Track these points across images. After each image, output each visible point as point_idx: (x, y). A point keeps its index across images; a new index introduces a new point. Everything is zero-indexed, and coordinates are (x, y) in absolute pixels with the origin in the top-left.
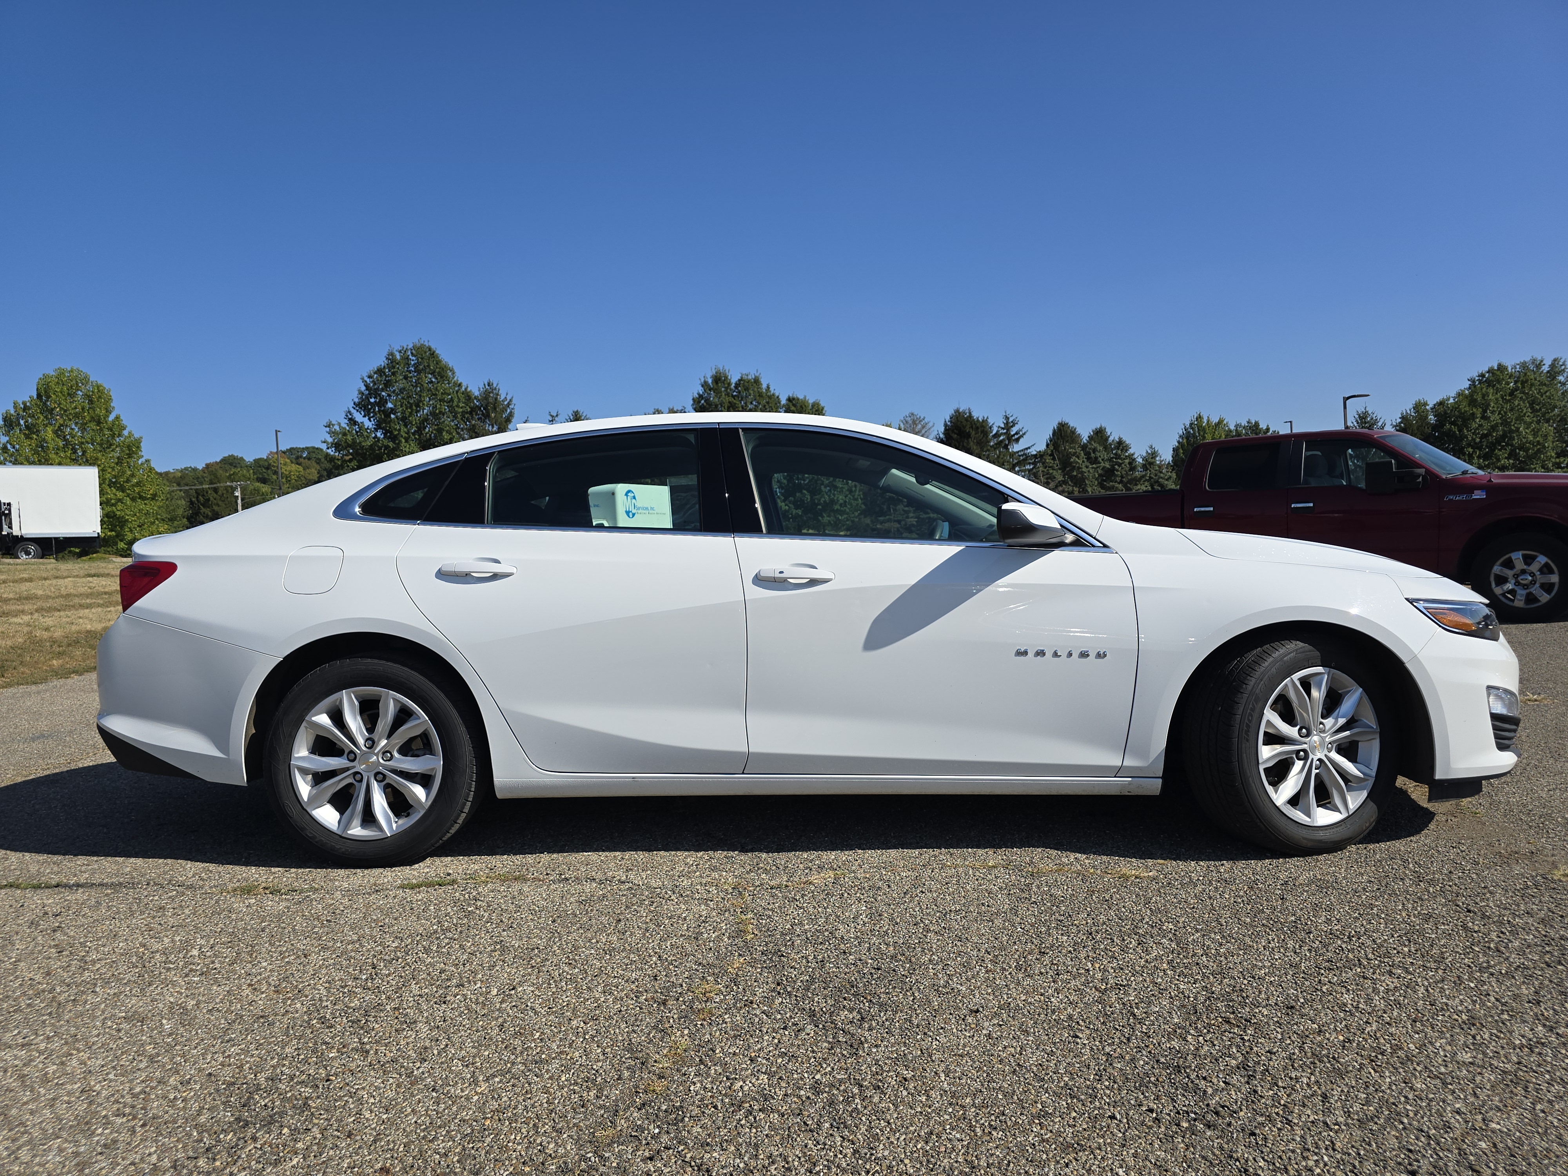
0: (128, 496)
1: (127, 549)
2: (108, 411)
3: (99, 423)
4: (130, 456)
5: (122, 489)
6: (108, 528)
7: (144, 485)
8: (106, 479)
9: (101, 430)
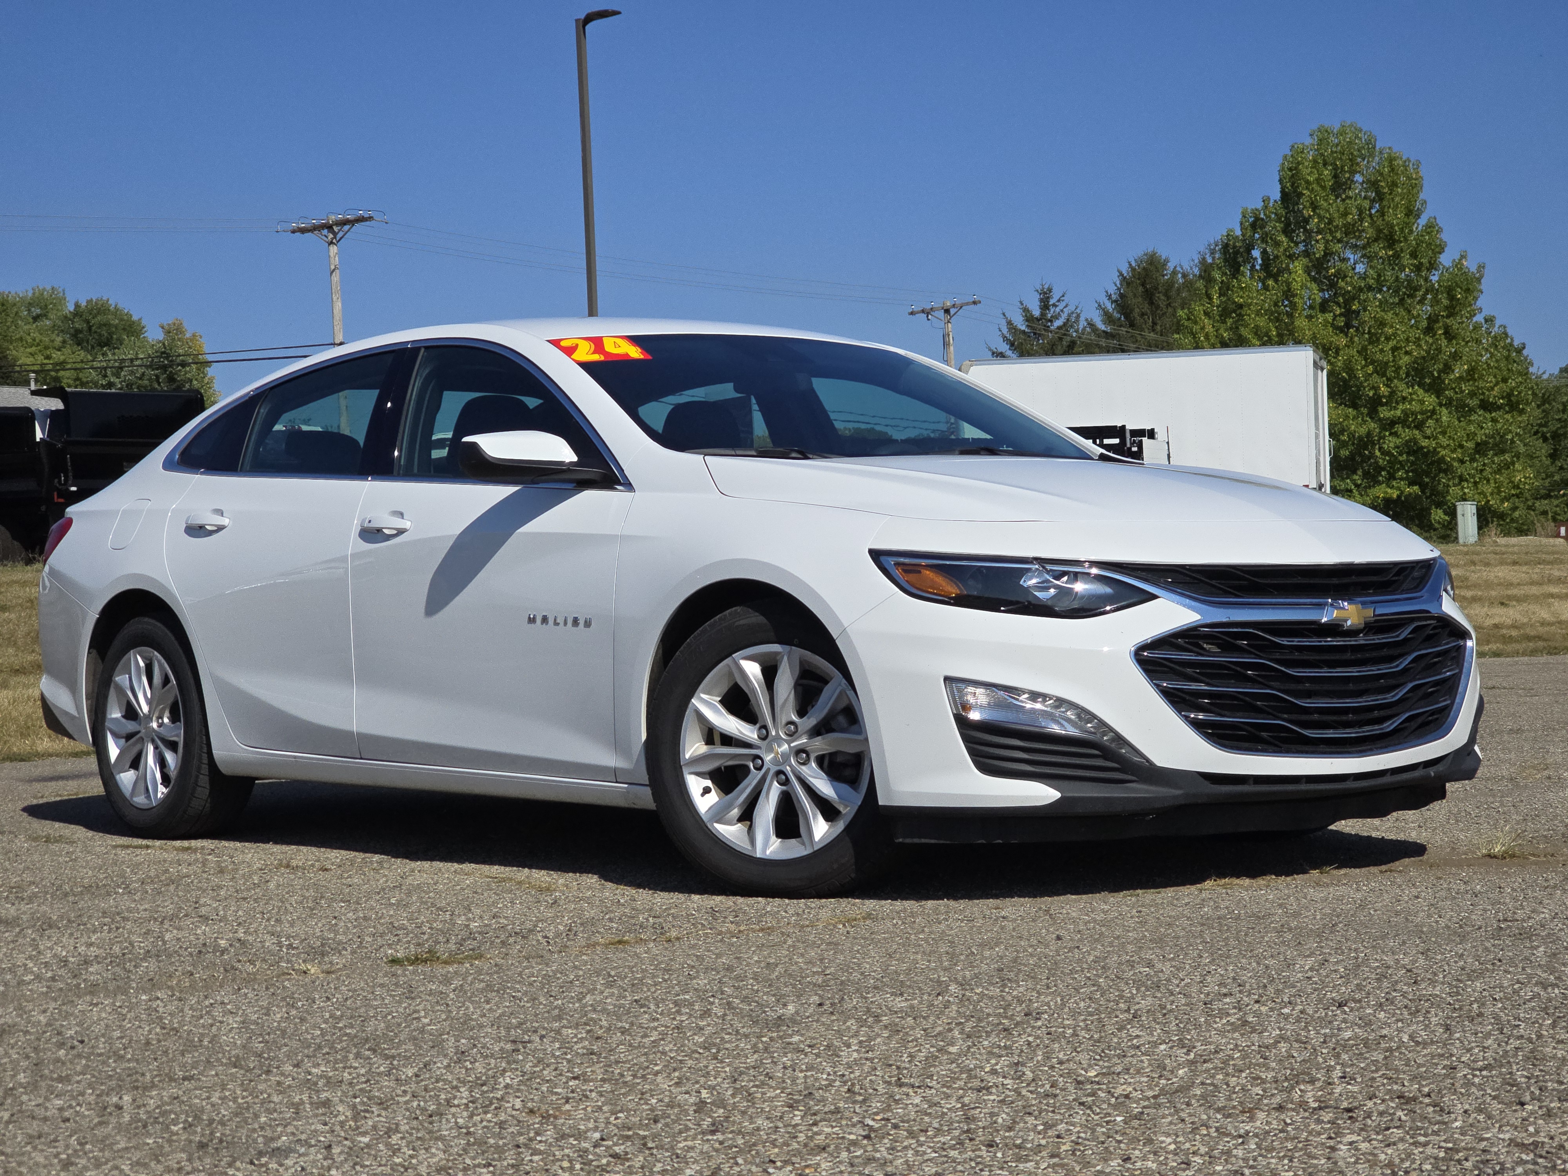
0: (1449, 404)
1: (1450, 523)
2: (1412, 213)
3: (1391, 241)
4: (1452, 311)
5: (1436, 388)
6: (1407, 479)
7: (1481, 377)
8: (1400, 368)
9: (1397, 256)
